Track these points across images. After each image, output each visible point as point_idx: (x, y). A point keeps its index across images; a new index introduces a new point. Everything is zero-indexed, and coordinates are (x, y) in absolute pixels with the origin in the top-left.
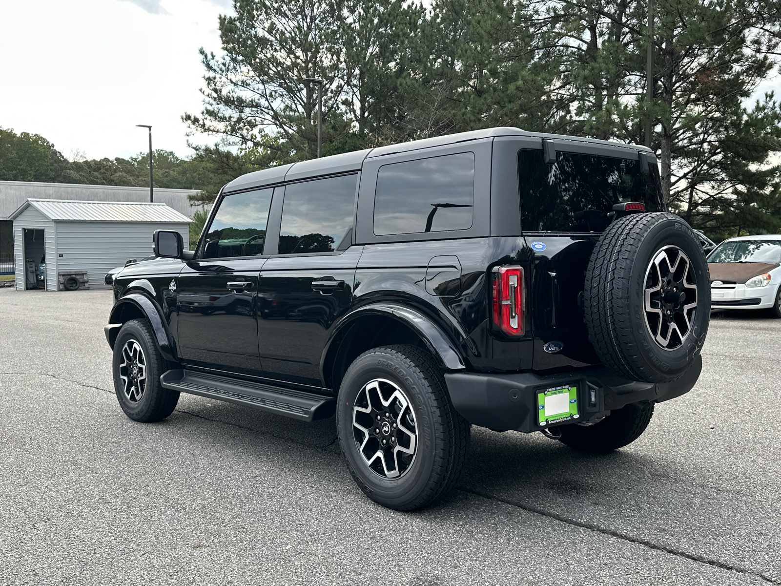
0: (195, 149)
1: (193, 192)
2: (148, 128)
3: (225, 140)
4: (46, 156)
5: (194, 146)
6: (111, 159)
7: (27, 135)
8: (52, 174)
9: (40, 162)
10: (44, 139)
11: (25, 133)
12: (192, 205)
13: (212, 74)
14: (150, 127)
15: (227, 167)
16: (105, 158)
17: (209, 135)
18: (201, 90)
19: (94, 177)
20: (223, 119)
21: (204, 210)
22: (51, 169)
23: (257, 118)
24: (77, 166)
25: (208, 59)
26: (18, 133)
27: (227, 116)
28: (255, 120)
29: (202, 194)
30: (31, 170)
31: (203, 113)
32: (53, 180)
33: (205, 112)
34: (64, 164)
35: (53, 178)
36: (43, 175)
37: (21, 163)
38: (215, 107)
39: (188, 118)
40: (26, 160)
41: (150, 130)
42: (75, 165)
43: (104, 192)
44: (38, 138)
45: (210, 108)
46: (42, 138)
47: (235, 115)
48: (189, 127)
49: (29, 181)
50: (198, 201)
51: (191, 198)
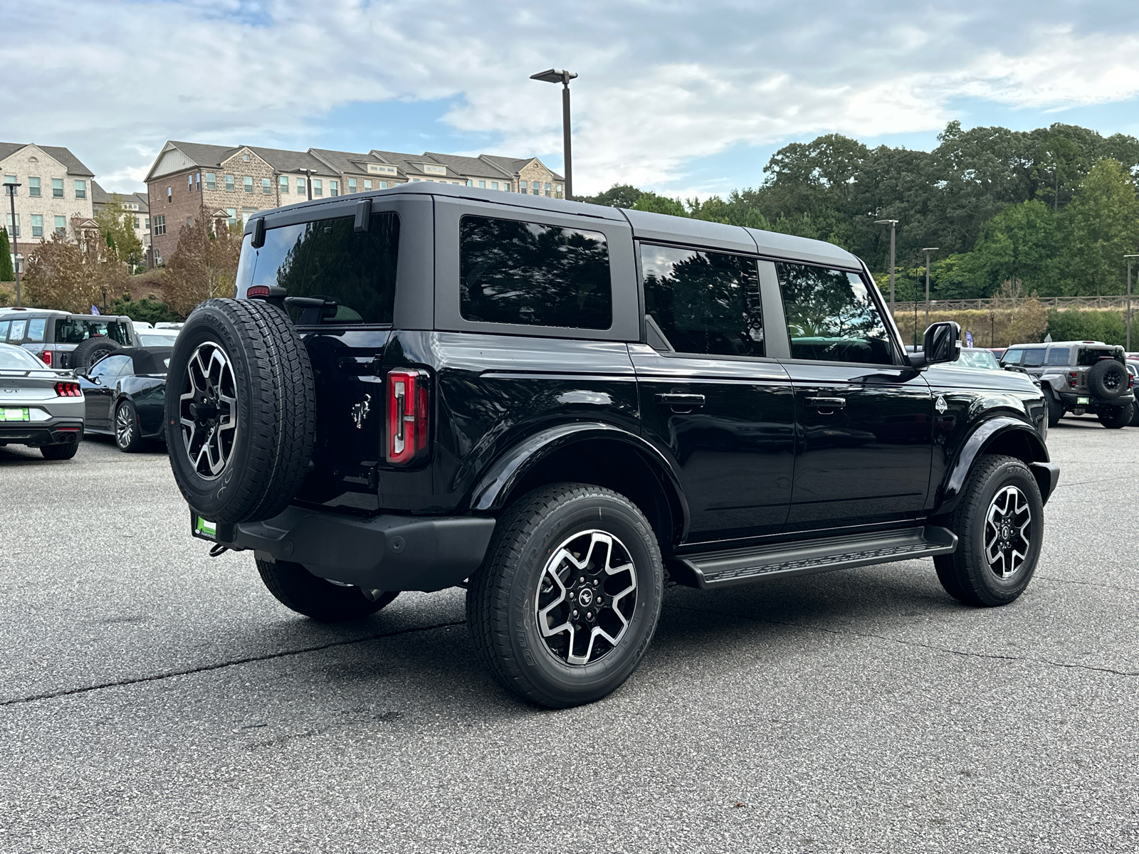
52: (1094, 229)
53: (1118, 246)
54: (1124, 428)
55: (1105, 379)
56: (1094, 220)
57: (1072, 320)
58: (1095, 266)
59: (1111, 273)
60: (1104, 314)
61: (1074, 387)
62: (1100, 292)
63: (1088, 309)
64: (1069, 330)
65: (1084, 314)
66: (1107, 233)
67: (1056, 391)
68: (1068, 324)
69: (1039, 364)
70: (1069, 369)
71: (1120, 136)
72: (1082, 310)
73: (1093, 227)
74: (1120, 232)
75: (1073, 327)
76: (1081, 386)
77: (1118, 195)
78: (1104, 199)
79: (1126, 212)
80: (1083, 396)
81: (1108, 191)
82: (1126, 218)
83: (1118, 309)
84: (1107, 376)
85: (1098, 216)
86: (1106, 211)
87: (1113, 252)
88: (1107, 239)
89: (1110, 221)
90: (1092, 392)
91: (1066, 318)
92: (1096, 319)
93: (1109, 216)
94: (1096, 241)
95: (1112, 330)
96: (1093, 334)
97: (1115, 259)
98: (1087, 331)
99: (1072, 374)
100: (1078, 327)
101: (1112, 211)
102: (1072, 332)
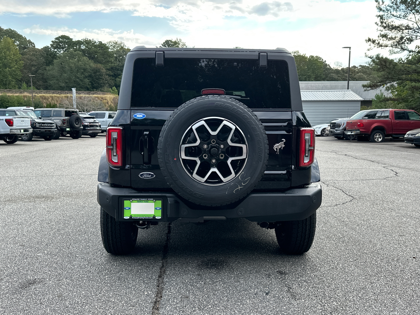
0: (370, 58)
1: (365, 83)
2: (349, 49)
3: (392, 51)
4: (321, 67)
5: (369, 56)
6: (357, 66)
7: (312, 57)
8: (324, 77)
9: (318, 71)
10: (320, 58)
11: (311, 56)
12: (365, 90)
13: (381, 13)
14: (350, 48)
15: (385, 67)
16: (354, 66)
17: (382, 48)
18: (376, 23)
19: (345, 77)
20: (391, 38)
21: (381, 93)
22: (323, 74)
23: (413, 36)
24: (337, 71)
25: (380, 4)
26: (308, 56)
27: (393, 37)
28: (412, 37)
29: (370, 83)
30: (313, 75)
31: (379, 36)
32: (324, 80)
33: (380, 36)
34: (331, 71)
35: (324, 79)
36: (318, 77)
37: (309, 72)
38: (384, 32)
39: (369, 40)
40: (311, 70)
41: (350, 49)
42: (336, 71)
43: (330, 85)
44: (318, 58)
45: (382, 33)
46: (319, 57)
47: (399, 35)
48: (370, 45)
49: (312, 81)
50: (368, 87)
51: (364, 86)
52: (5, 64)
53: (14, 71)
54: (79, 138)
55: (75, 121)
56: (5, 60)
57: (5, 98)
58: (6, 78)
59: (13, 81)
60: (17, 96)
61: (65, 124)
62: (9, 88)
63: (10, 94)
64: (4, 102)
65: (9, 96)
66: (10, 65)
67: (58, 126)
68: (4, 100)
69: (49, 116)
70: (63, 118)
71: (10, 29)
72: (8, 94)
73: (4, 63)
74: (15, 66)
75: (5, 101)
76: (67, 124)
77: (13, 52)
78: (8, 52)
79: (16, 58)
80: (68, 128)
81: (9, 49)
82: (16, 61)
83: (21, 95)
84: (76, 120)
85: (6, 59)
86: (9, 57)
87: (12, 73)
88: (10, 68)
89: (11, 61)
90: (71, 126)
91: (3, 97)
92: (14, 98)
93: (10, 59)
94: (6, 68)
95: (20, 103)
96: (13, 104)
97: (14, 76)
98: (11, 103)
99: (64, 120)
100: (7, 101)
101: (11, 57)
102: (5, 103)
